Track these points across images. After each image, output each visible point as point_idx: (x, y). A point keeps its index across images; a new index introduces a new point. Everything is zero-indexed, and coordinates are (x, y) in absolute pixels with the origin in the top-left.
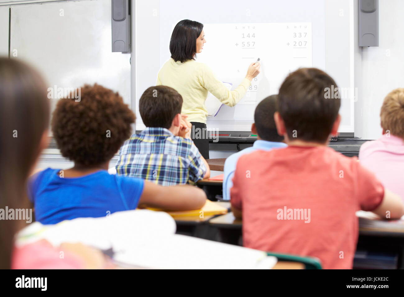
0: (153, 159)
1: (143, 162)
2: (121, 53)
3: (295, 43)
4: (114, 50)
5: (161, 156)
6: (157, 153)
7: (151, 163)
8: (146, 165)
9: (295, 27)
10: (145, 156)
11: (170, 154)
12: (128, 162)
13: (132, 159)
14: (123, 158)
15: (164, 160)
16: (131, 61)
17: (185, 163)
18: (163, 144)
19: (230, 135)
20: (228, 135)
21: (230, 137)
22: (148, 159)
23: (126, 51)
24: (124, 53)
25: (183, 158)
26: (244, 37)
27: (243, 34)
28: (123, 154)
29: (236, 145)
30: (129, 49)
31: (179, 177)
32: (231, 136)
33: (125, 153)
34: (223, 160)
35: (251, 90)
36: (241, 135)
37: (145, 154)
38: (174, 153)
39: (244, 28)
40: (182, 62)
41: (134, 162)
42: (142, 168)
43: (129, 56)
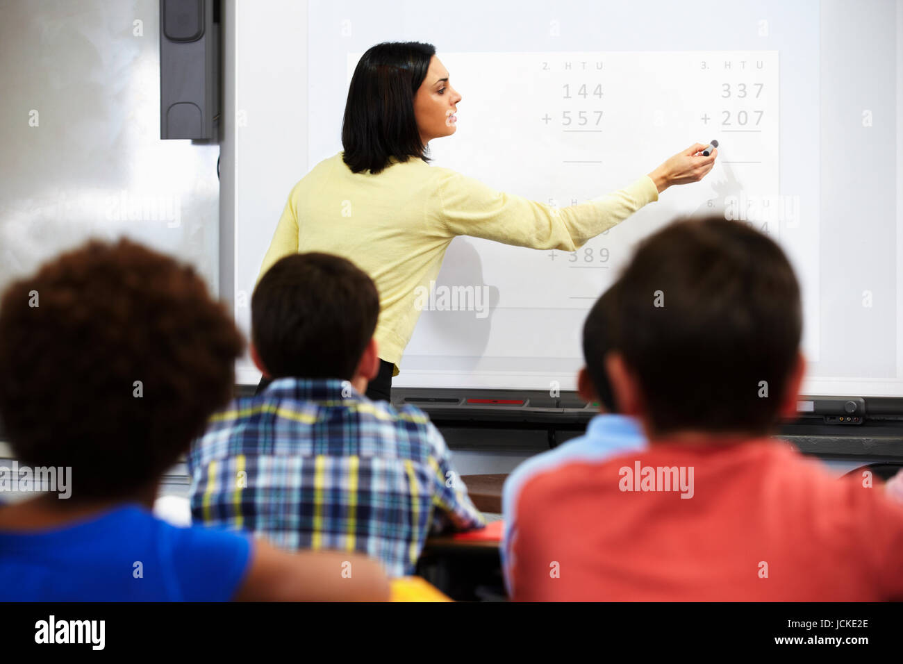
0: (325, 471)
1: (296, 481)
2: (189, 141)
3: (726, 115)
4: (166, 133)
5: (352, 463)
6: (336, 452)
7: (321, 482)
8: (308, 491)
9: (728, 65)
10: (297, 463)
11: (379, 454)
12: (240, 483)
13: (252, 472)
14: (215, 469)
15: (365, 473)
16: (224, 169)
17: (423, 477)
18: (354, 427)
19: (528, 402)
20: (521, 402)
21: (525, 408)
22: (308, 471)
23: (204, 137)
24: (198, 141)
25: (416, 465)
26: (568, 97)
27: (567, 86)
28: (214, 459)
29: (546, 432)
30: (216, 131)
31: (411, 522)
32: (531, 405)
33: (222, 452)
34: (500, 480)
35: (591, 264)
36: (562, 402)
37: (293, 454)
38: (390, 451)
39: (568, 66)
40: (371, 172)
41: (262, 481)
42: (295, 499)
43: (213, 151)
